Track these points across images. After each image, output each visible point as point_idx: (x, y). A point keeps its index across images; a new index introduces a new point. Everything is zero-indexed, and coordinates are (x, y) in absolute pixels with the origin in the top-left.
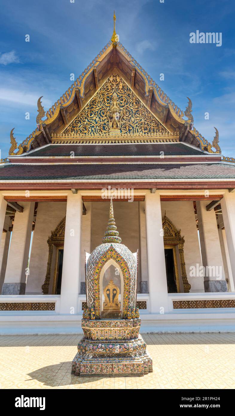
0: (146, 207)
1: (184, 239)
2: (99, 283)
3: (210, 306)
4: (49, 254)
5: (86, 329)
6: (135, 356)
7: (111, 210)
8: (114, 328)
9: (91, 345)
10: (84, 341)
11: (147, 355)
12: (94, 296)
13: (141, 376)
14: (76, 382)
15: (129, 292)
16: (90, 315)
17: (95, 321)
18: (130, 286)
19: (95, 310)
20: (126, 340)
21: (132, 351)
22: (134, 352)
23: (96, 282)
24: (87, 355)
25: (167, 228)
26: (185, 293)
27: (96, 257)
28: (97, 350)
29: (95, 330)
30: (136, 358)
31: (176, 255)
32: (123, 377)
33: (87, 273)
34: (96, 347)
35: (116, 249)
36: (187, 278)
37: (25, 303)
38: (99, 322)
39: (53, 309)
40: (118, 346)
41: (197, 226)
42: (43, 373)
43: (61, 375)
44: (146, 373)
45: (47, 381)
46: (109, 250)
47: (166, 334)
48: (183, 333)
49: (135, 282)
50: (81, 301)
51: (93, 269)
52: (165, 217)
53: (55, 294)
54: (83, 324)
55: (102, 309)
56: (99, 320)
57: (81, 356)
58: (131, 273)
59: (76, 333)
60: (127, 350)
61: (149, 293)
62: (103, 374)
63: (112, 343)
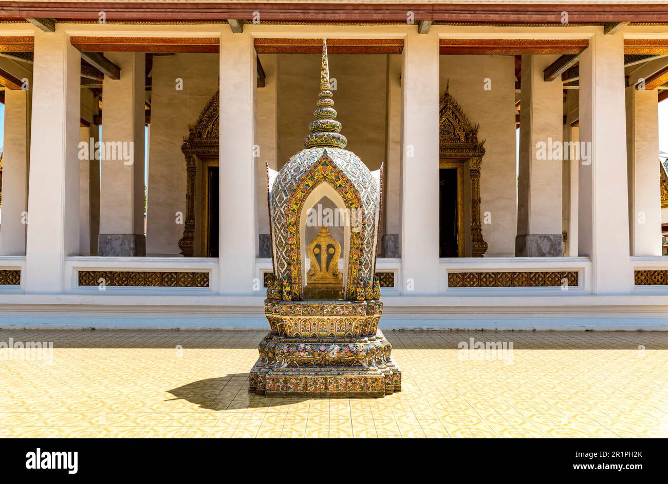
0: (406, 70)
1: (485, 146)
2: (297, 232)
3: (522, 283)
4: (189, 176)
5: (275, 319)
6: (370, 364)
7: (323, 69)
8: (328, 317)
9: (285, 345)
10: (271, 338)
11: (393, 364)
12: (289, 256)
13: (380, 397)
14: (258, 404)
15: (362, 250)
16: (281, 292)
17: (291, 304)
18: (363, 239)
19: (290, 283)
20: (352, 338)
21: (363, 357)
22: (367, 359)
23: (292, 229)
24: (278, 361)
25: (449, 121)
26: (475, 258)
27: (290, 177)
28: (297, 354)
29: (291, 319)
30: (371, 368)
31: (463, 182)
32: (346, 397)
33: (272, 211)
34: (295, 348)
35: (334, 161)
36: (481, 230)
37: (149, 272)
38: (299, 306)
39: (205, 285)
40: (337, 348)
41: (518, 118)
42: (197, 391)
43: (229, 393)
44: (388, 392)
45: (205, 402)
46: (319, 162)
47: (430, 331)
48: (463, 331)
49: (374, 232)
50: (261, 270)
51: (284, 203)
52: (447, 95)
53: (208, 257)
54: (268, 309)
55: (305, 282)
56: (299, 303)
57: (267, 363)
58: (366, 212)
59: (255, 329)
60: (355, 354)
61: (400, 257)
62: (308, 393)
63: (325, 342)
